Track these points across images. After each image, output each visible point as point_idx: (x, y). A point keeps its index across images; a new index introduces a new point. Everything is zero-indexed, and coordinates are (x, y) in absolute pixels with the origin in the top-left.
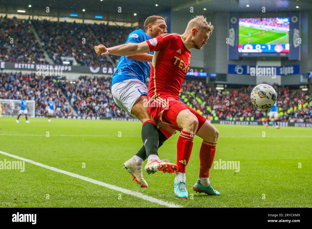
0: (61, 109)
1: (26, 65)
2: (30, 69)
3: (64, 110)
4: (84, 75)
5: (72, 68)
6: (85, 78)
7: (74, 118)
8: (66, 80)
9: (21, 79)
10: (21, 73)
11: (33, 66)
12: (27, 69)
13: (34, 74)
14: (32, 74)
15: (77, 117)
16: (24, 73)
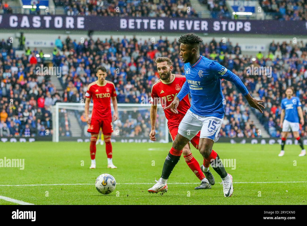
0: (230, 122)
1: (146, 21)
2: (157, 31)
3: (236, 124)
4: (279, 41)
5: (251, 26)
6: (283, 49)
7: (263, 142)
8: (240, 53)
9: (136, 54)
10: (135, 40)
11: (161, 24)
12: (149, 31)
13: (166, 42)
14: (160, 41)
15: (267, 141)
16: (142, 39)
